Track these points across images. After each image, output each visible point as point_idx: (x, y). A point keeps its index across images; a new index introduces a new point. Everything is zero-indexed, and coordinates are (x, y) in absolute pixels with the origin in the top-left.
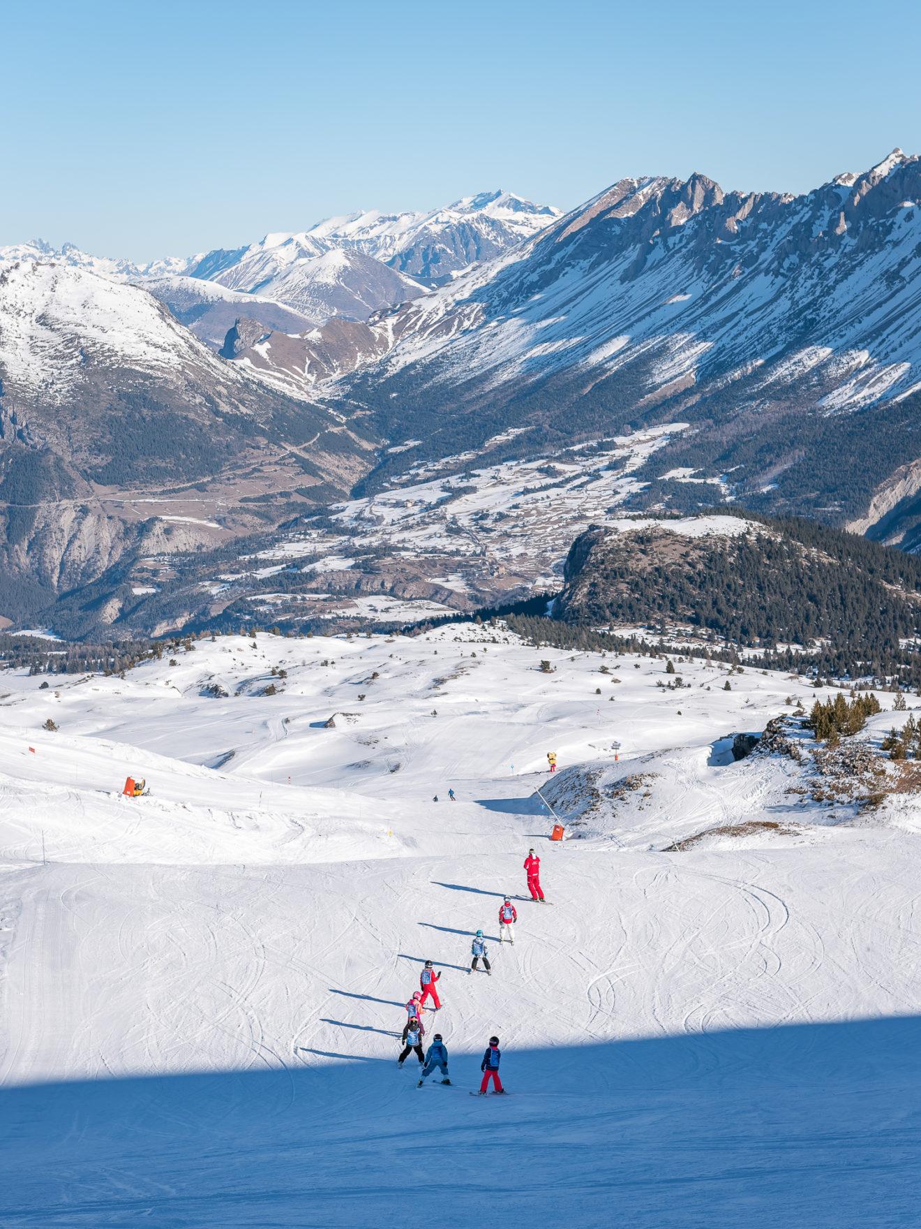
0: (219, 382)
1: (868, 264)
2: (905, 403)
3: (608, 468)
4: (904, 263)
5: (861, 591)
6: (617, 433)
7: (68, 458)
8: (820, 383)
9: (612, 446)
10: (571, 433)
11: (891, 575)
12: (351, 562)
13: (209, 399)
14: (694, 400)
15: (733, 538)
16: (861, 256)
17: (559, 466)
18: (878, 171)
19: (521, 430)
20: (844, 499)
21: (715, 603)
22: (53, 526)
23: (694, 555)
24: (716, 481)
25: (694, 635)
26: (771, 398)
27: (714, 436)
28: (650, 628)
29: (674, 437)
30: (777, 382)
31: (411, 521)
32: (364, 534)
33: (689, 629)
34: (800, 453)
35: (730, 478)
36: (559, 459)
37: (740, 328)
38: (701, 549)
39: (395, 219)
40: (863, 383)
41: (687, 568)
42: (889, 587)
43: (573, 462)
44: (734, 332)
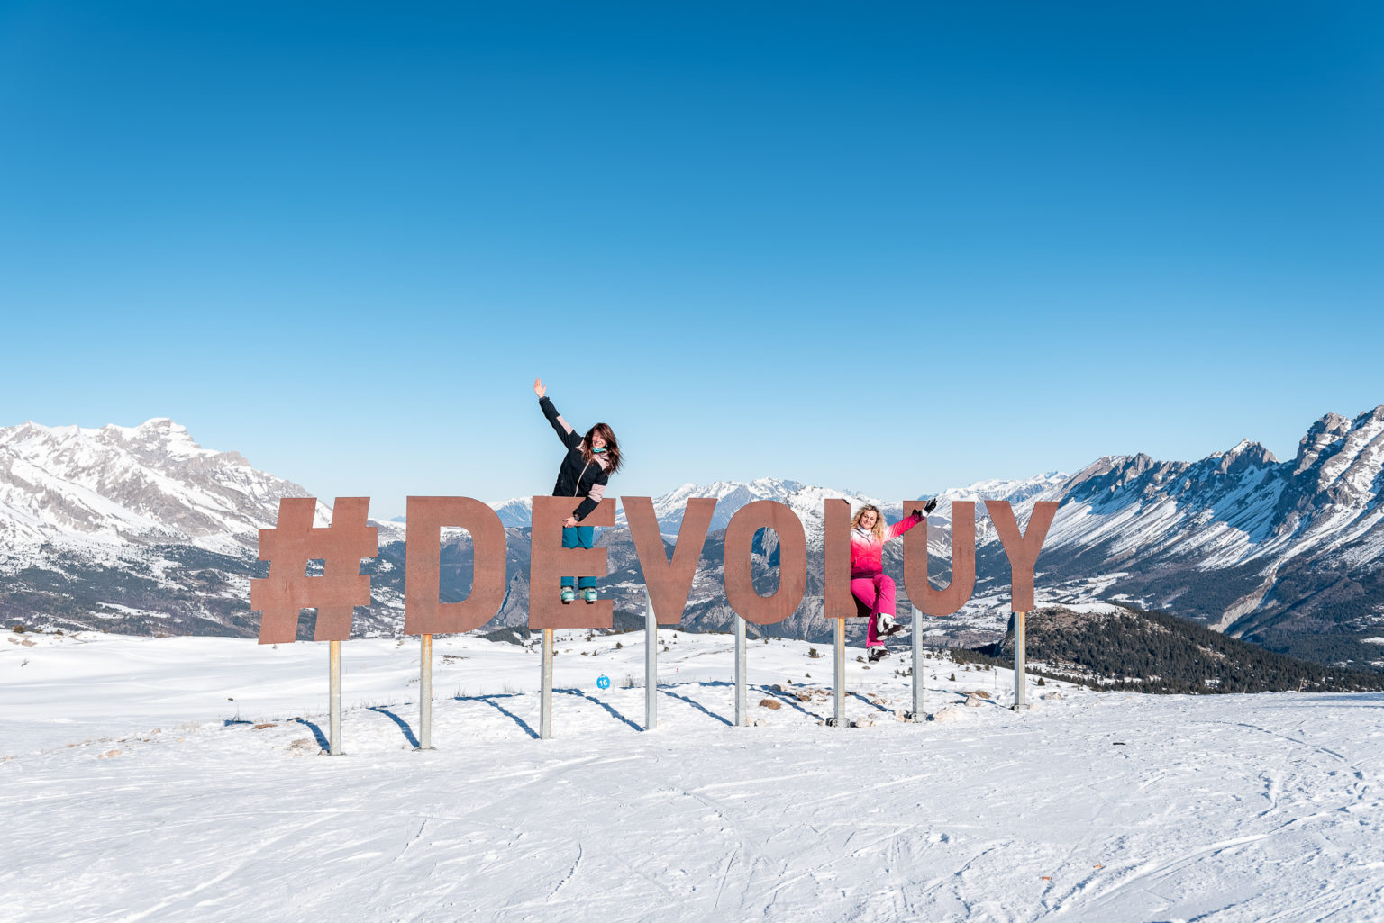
0: (894, 545)
1: (1228, 496)
2: (1245, 565)
3: (1083, 593)
4: (1247, 496)
5: (1183, 650)
6: (1090, 576)
7: (817, 577)
8: (1199, 555)
9: (1087, 582)
10: (1067, 576)
11: (1205, 643)
12: (944, 632)
13: (889, 552)
14: (1131, 563)
15: (1105, 615)
16: (1225, 492)
17: (1058, 591)
18: (1235, 450)
19: (1043, 574)
20: (1208, 613)
21: (1090, 651)
22: (807, 608)
23: (1081, 623)
24: (1139, 601)
25: (1075, 669)
26: (1173, 561)
27: (1141, 579)
28: (1049, 663)
29: (1119, 579)
30: (1176, 554)
31: (979, 614)
32: (955, 619)
33: (1072, 666)
34: (1185, 590)
35: (1147, 601)
36: (1058, 588)
37: (1158, 527)
38: (1085, 620)
39: (1007, 483)
40: (1224, 555)
41: (1075, 630)
42: (1203, 649)
43: (1066, 589)
44: (1155, 529)
